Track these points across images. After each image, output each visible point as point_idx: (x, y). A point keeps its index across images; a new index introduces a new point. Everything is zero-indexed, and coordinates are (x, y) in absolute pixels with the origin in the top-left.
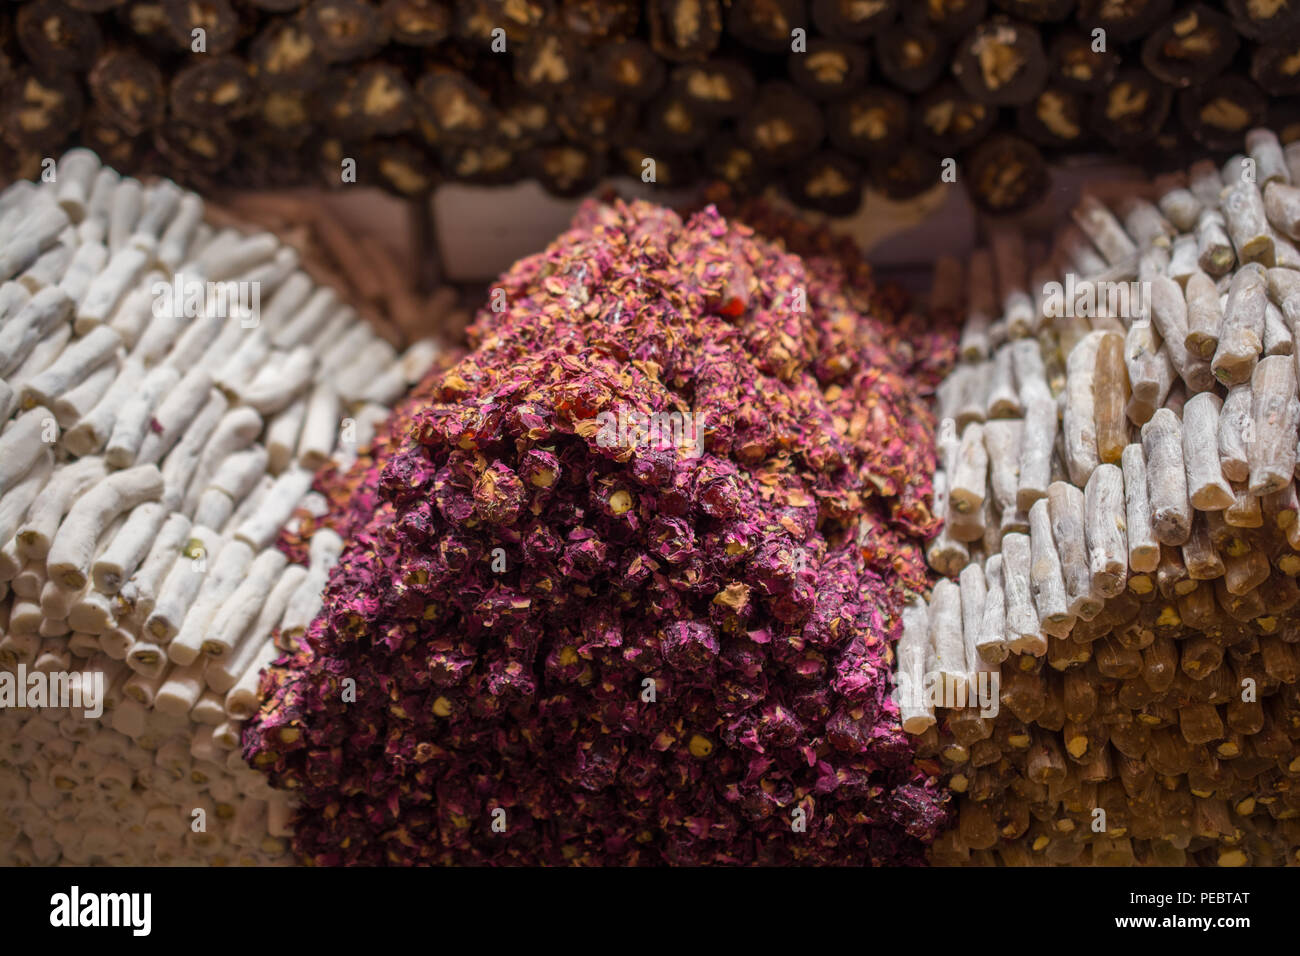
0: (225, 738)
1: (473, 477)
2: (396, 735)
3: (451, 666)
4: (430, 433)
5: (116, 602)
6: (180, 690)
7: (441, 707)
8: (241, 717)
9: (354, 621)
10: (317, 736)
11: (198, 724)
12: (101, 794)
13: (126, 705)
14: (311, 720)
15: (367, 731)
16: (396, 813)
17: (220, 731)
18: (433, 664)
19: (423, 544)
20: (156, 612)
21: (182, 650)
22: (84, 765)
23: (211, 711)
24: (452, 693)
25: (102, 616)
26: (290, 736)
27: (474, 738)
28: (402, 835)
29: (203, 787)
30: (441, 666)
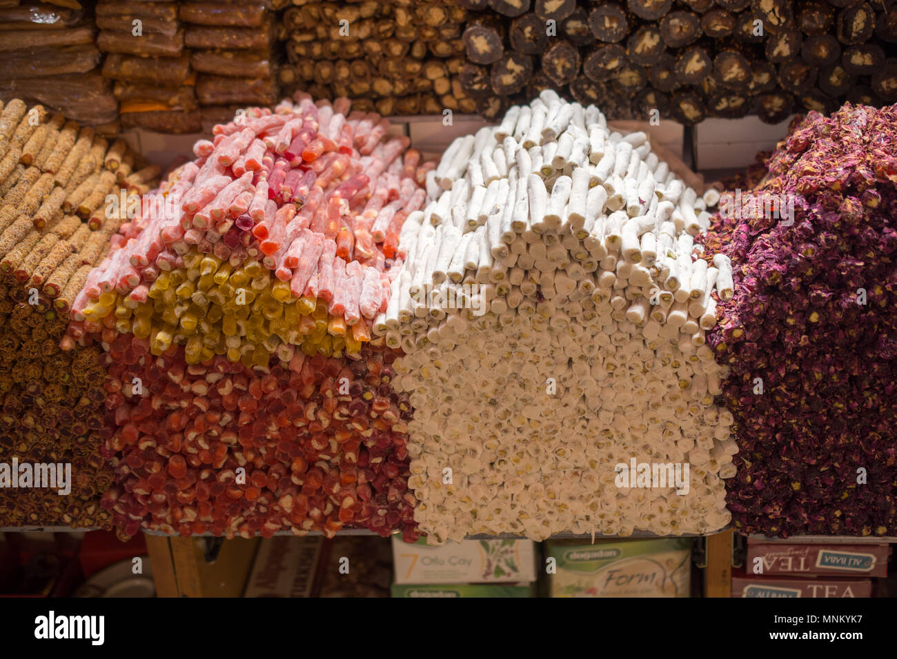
0: (699, 340)
1: (838, 202)
2: (789, 333)
3: (824, 295)
4: (808, 187)
5: (653, 270)
6: (680, 314)
7: (814, 317)
8: (707, 329)
9: (775, 275)
10: (748, 336)
11: (683, 333)
12: (629, 372)
13: (651, 323)
14: (747, 327)
15: (774, 331)
16: (783, 375)
17: (696, 336)
18: (814, 294)
19: (810, 237)
20: (670, 276)
21: (683, 293)
22: (623, 357)
23: (691, 326)
24: (822, 310)
25: (647, 276)
26: (737, 333)
27: (825, 335)
28: (783, 388)
29: (675, 370)
30: (819, 295)
